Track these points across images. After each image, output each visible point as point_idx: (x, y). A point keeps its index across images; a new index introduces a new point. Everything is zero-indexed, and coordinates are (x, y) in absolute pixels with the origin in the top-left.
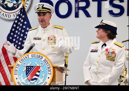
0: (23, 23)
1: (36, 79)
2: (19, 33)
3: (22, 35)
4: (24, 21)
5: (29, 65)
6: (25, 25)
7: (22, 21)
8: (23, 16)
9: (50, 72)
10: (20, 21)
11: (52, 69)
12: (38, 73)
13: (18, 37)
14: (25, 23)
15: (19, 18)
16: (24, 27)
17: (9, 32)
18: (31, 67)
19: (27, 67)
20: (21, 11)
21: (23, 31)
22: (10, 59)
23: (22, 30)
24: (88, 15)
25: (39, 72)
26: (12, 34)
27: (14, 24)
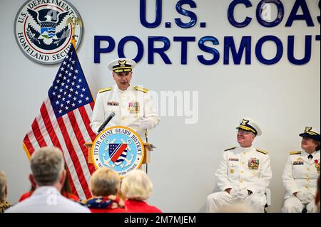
0: (73, 72)
1: (122, 160)
2: (67, 87)
3: (71, 90)
4: (74, 69)
5: (112, 143)
6: (76, 75)
7: (72, 68)
8: (73, 62)
9: (140, 152)
10: (69, 69)
11: (142, 147)
12: (124, 153)
13: (65, 93)
14: (77, 71)
15: (67, 64)
16: (75, 78)
17: (52, 85)
18: (115, 144)
19: (110, 144)
20: (69, 54)
21: (73, 84)
22: (53, 124)
23: (71, 82)
24: (167, 61)
25: (126, 151)
26: (56, 87)
27: (58, 73)
